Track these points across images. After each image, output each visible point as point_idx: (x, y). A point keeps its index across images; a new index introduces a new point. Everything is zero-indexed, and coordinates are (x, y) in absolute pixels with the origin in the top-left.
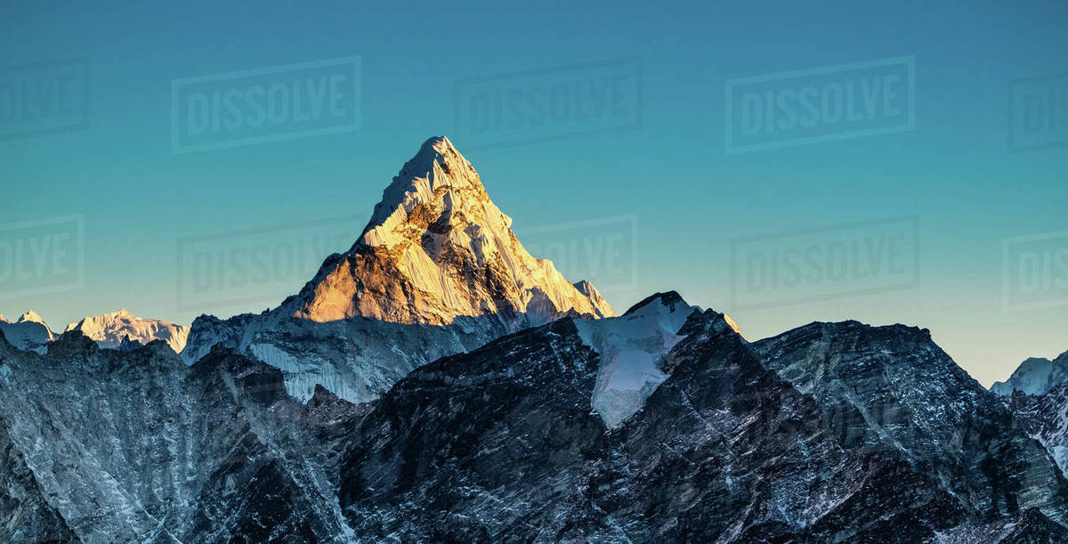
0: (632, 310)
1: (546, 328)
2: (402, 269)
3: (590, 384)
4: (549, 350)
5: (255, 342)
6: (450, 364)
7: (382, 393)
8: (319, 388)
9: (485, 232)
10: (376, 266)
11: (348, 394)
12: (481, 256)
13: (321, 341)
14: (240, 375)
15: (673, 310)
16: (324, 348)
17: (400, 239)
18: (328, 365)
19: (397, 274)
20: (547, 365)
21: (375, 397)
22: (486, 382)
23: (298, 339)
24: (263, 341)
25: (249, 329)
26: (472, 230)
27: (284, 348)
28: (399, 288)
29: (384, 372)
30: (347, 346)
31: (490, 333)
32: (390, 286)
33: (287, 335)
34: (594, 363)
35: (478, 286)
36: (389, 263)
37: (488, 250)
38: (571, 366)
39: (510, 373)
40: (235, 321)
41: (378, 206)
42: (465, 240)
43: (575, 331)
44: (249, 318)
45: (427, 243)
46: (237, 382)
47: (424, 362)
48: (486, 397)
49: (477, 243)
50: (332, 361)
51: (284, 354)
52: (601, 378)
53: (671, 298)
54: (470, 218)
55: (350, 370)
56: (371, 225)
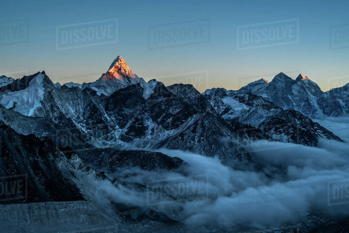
0: (149, 82)
1: (136, 84)
2: (114, 76)
3: (142, 93)
4: (136, 88)
5: (92, 87)
6: (121, 90)
7: (111, 94)
8: (102, 93)
9: (127, 70)
10: (110, 75)
11: (106, 94)
12: (126, 74)
13: (102, 86)
14: (90, 92)
15: (155, 82)
16: (102, 87)
17: (114, 71)
18: (103, 90)
19: (113, 76)
20: (136, 90)
21: (110, 95)
22: (127, 92)
23: (98, 86)
24: (93, 86)
25: (91, 84)
26: (125, 70)
27: (96, 87)
28: (114, 78)
29: (112, 91)
30: (106, 87)
31: (127, 85)
32: (112, 78)
33: (97, 86)
34: (143, 90)
35: (126, 79)
36: (112, 75)
37: (127, 73)
38: (139, 90)
39: (130, 91)
40: (89, 83)
41: (110, 66)
42: (123, 71)
43: (140, 85)
44: (91, 83)
45: (118, 72)
46: (89, 93)
47: (117, 90)
48: (127, 95)
49: (125, 71)
50: (104, 89)
51: (96, 89)
52: (144, 92)
53: (154, 80)
54: (124, 68)
55: (106, 91)
56: (109, 69)
